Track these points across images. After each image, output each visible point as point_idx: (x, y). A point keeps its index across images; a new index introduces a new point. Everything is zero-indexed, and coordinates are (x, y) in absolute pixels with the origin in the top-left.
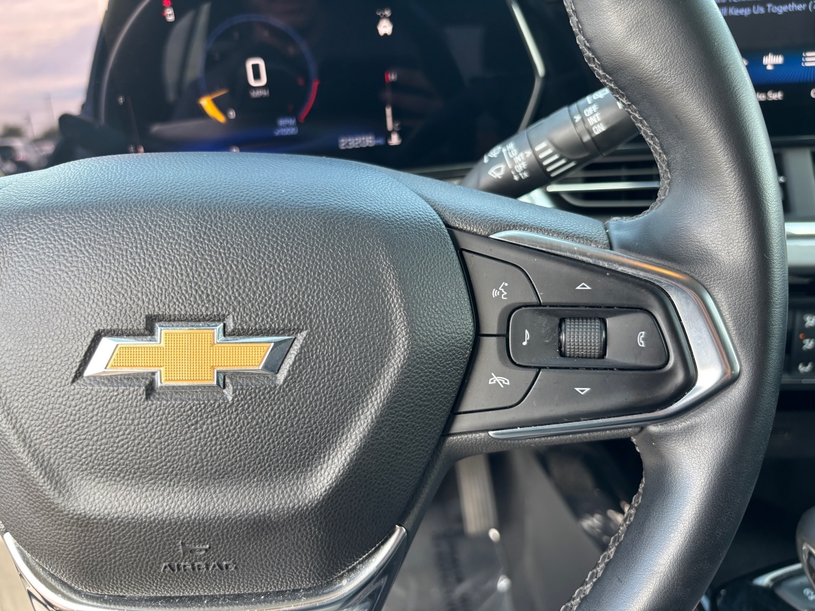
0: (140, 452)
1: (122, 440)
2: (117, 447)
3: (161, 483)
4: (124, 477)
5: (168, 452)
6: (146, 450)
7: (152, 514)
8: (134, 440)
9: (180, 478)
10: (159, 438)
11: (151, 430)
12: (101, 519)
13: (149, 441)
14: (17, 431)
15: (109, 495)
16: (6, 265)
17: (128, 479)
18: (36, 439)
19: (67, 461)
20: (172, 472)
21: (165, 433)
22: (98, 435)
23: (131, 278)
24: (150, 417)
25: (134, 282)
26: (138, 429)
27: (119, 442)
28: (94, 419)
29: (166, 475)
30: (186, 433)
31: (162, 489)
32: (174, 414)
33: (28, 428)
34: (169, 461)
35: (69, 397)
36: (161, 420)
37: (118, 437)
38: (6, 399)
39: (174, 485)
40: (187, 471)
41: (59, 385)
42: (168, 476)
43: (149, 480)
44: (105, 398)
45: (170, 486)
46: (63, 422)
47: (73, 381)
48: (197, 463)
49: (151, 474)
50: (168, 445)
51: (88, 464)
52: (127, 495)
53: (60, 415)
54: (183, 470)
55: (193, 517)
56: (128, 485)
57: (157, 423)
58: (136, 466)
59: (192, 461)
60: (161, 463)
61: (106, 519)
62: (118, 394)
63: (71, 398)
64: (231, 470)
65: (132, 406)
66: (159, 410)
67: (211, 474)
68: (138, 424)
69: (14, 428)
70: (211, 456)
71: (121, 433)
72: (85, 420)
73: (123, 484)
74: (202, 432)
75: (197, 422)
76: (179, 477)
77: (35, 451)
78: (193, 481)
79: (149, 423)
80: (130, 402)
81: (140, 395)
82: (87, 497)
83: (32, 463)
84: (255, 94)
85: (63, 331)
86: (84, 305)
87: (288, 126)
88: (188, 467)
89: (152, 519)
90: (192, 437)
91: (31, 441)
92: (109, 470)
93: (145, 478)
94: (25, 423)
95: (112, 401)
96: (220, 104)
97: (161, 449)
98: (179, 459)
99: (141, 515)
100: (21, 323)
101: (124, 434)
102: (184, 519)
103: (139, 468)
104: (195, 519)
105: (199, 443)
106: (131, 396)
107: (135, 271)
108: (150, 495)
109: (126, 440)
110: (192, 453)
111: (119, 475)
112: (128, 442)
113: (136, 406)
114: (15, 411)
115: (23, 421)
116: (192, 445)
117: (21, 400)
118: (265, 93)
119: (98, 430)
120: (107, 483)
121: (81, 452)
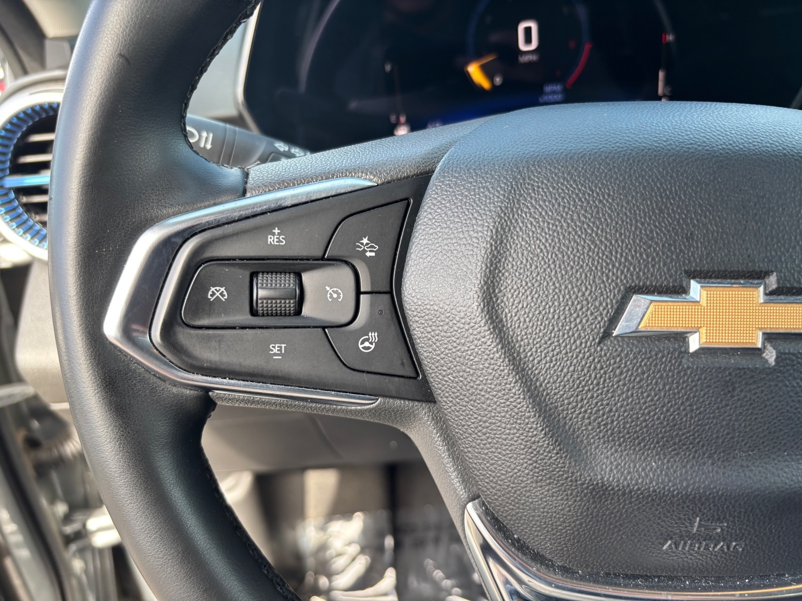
0: (668, 420)
1: (650, 406)
2: (643, 414)
3: (685, 454)
4: (645, 446)
5: (699, 420)
6: (674, 418)
7: (675, 487)
8: (663, 407)
9: (707, 449)
10: (690, 405)
11: (683, 396)
12: (619, 490)
13: (679, 409)
14: (532, 394)
15: (627, 466)
16: (516, 216)
17: (649, 449)
18: (552, 403)
19: (584, 428)
20: (699, 443)
21: (698, 400)
22: (624, 400)
23: (661, 230)
24: (684, 382)
25: (664, 234)
26: (669, 395)
27: (645, 409)
28: (621, 383)
29: (691, 446)
30: (721, 401)
31: (685, 460)
32: (711, 380)
33: (544, 390)
34: (698, 431)
35: (594, 360)
36: (696, 386)
37: (645, 403)
38: (521, 359)
39: (698, 457)
40: (715, 443)
41: (583, 345)
42: (693, 448)
43: (672, 451)
44: (635, 361)
45: (694, 457)
46: (585, 386)
47: (599, 343)
48: (728, 434)
49: (675, 444)
50: (700, 413)
51: (607, 431)
52: (646, 466)
53: (582, 378)
54: (711, 440)
55: (720, 493)
56: (648, 455)
57: (691, 389)
58: (660, 436)
59: (724, 431)
60: (688, 432)
61: (625, 490)
62: (650, 357)
63: (596, 360)
64: (763, 443)
65: (665, 370)
66: (695, 375)
67: (741, 446)
68: (670, 390)
69: (528, 391)
70: (745, 427)
71: (649, 398)
72: (610, 384)
73: (643, 453)
74: (739, 400)
75: (734, 389)
76: (705, 448)
77: (550, 415)
78: (720, 453)
79: (682, 389)
80: (663, 366)
81: (675, 358)
82: (604, 466)
83: (547, 429)
84: (524, 59)
85: (589, 287)
86: (611, 259)
87: (554, 93)
88: (717, 437)
89: (675, 493)
90: (727, 405)
91: (546, 405)
92: (629, 438)
93: (668, 448)
94: (541, 385)
95: (643, 364)
96: (487, 71)
97: (691, 417)
98: (709, 429)
99: (664, 488)
100: (539, 278)
101: (652, 400)
102: (710, 494)
103: (663, 438)
104: (722, 494)
105: (734, 412)
106: (664, 359)
107: (665, 224)
108: (672, 466)
109: (653, 407)
110: (724, 423)
111: (639, 444)
112: (656, 409)
113: (670, 370)
114: (530, 372)
115: (538, 384)
116: (726, 414)
117: (536, 361)
118: (533, 58)
119: (624, 395)
120: (625, 453)
121: (600, 419)
